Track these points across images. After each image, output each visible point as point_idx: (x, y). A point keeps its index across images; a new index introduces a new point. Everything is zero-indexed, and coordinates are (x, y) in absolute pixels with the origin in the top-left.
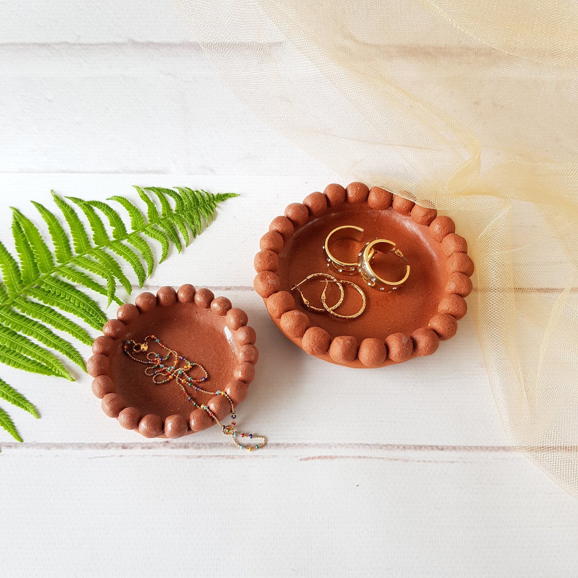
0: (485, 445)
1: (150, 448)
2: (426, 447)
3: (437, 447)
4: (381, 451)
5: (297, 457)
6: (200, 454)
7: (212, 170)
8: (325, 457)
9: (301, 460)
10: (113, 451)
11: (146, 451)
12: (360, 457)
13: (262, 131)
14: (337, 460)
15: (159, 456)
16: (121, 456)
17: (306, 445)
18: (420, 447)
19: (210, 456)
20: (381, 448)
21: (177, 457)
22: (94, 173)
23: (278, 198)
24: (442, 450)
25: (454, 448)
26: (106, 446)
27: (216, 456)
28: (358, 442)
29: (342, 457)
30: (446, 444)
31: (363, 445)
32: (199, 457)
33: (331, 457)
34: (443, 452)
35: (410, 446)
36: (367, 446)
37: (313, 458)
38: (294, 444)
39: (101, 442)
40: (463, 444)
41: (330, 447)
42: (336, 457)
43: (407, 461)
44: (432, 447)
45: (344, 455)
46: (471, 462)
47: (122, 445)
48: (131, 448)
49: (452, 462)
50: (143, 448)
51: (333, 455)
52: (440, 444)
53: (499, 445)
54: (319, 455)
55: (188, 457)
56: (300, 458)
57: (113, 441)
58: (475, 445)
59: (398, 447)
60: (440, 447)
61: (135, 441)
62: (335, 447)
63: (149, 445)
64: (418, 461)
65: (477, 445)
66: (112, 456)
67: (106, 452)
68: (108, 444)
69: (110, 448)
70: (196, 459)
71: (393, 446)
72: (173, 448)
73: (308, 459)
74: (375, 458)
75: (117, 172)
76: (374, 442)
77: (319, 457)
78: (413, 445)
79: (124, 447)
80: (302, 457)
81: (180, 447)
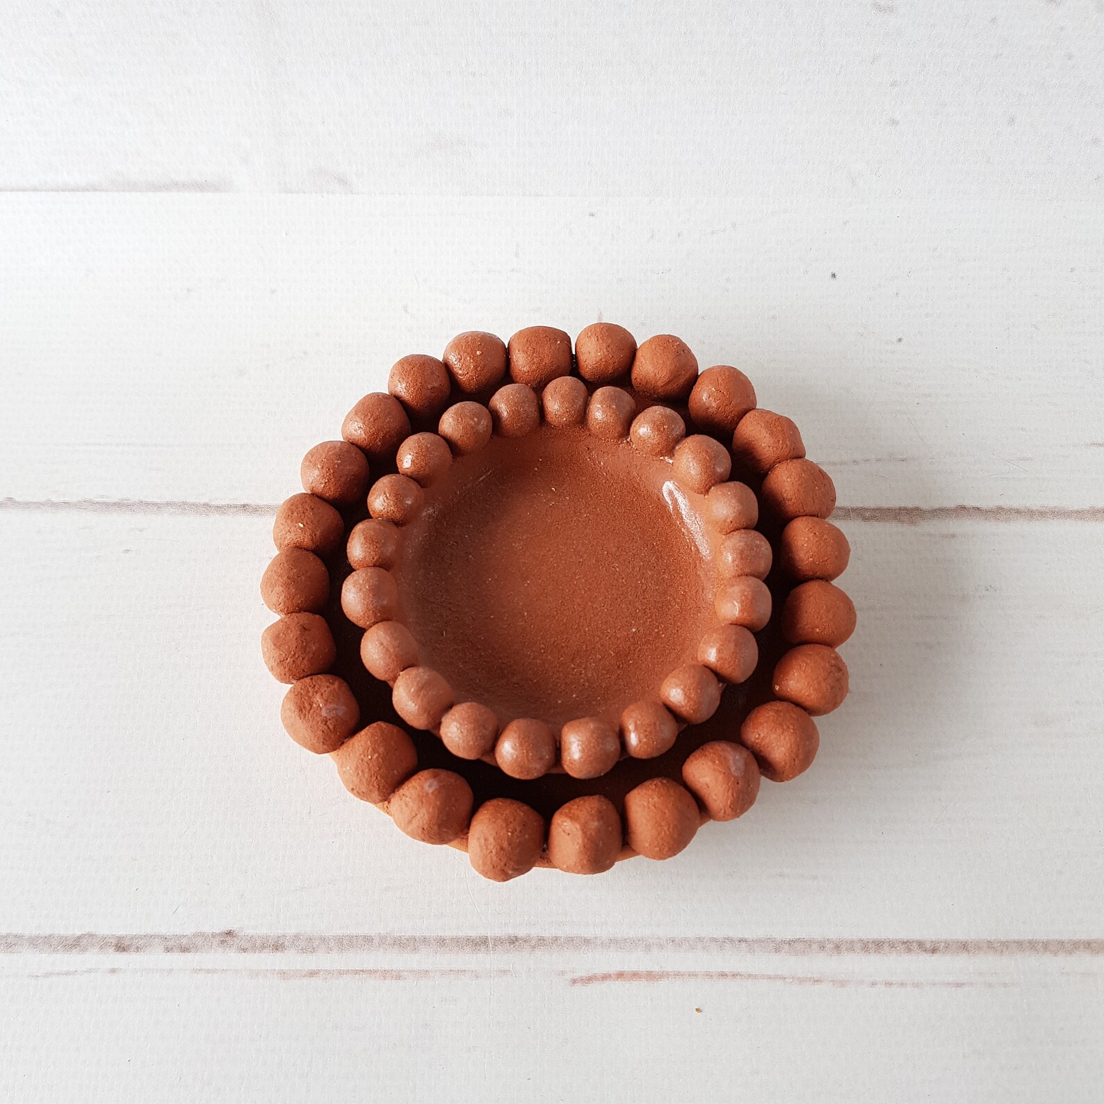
0: (1041, 936)
1: (185, 950)
2: (892, 945)
3: (921, 945)
4: (776, 957)
5: (563, 973)
6: (314, 968)
7: (343, 182)
8: (635, 975)
9: (574, 981)
10: (92, 958)
11: (177, 959)
12: (723, 975)
13: (474, 74)
14: (663, 983)
15: (208, 971)
16: (113, 971)
17: (587, 941)
18: (878, 946)
19: (341, 973)
20: (777, 950)
21: (255, 974)
22: (35, 190)
23: (517, 255)
24: (934, 951)
25: (964, 947)
26: (75, 944)
27: (356, 972)
28: (719, 934)
29: (678, 975)
30: (944, 935)
31: (731, 940)
32: (312, 974)
33: (651, 976)
34: (936, 956)
35: (852, 942)
36: (744, 944)
37: (606, 977)
38: (556, 939)
39: (63, 932)
40: (986, 936)
41: (648, 948)
42: (662, 975)
43: (843, 984)
44: (908, 946)
45: (682, 969)
46: (1005, 985)
47: (114, 942)
48: (138, 949)
49: (959, 985)
50: (168, 950)
51: (656, 969)
52: (928, 935)
53: (1077, 937)
54: (619, 968)
55: (283, 974)
56: (569, 976)
57: (93, 931)
58: (1016, 938)
59: (822, 947)
60: (928, 945)
61: (149, 931)
62: (661, 947)
63: (184, 941)
64: (873, 984)
65: (1022, 938)
66: (89, 971)
67: (74, 960)
68: (79, 938)
69: (84, 950)
70: (305, 981)
71: (808, 943)
72: (245, 950)
73: (590, 979)
74: (763, 977)
75: (94, 188)
76: (760, 933)
77: (620, 975)
78: (861, 941)
79: (121, 946)
80: (577, 975)
81: (263, 947)
